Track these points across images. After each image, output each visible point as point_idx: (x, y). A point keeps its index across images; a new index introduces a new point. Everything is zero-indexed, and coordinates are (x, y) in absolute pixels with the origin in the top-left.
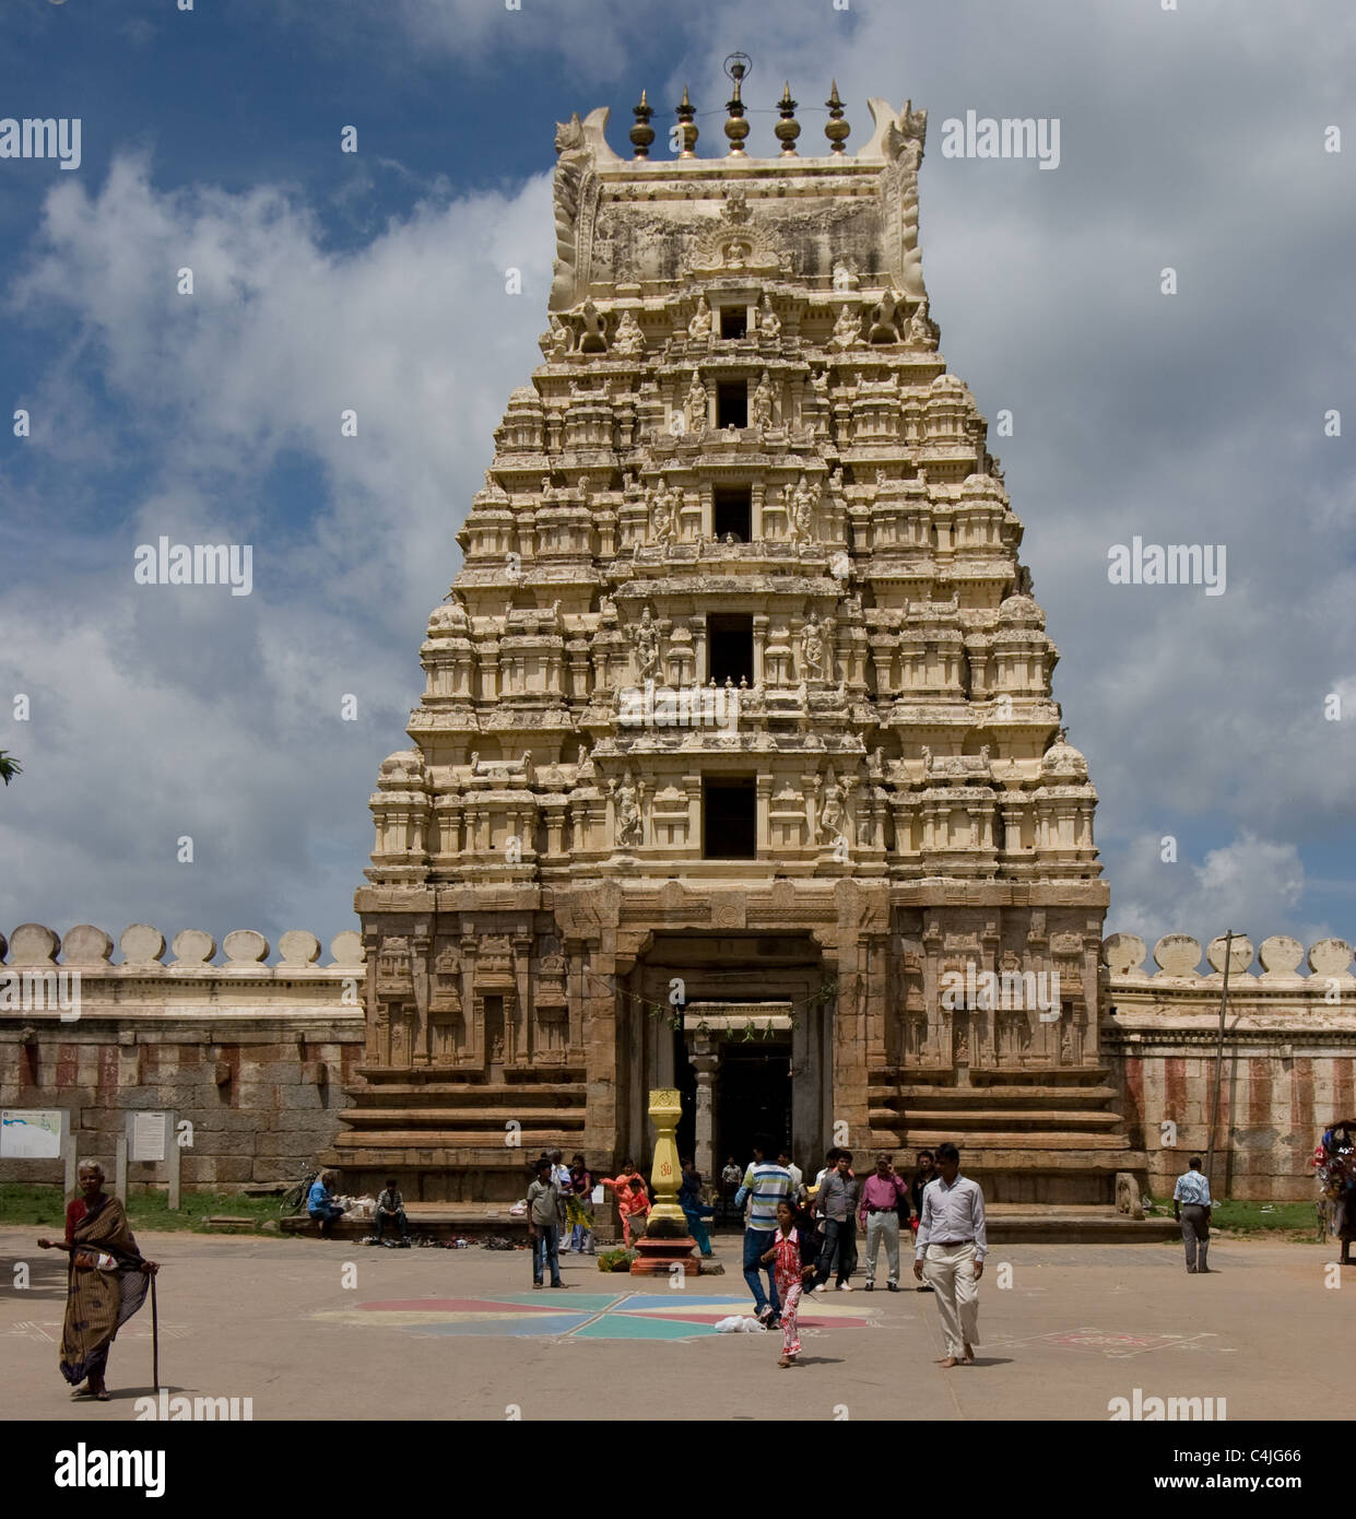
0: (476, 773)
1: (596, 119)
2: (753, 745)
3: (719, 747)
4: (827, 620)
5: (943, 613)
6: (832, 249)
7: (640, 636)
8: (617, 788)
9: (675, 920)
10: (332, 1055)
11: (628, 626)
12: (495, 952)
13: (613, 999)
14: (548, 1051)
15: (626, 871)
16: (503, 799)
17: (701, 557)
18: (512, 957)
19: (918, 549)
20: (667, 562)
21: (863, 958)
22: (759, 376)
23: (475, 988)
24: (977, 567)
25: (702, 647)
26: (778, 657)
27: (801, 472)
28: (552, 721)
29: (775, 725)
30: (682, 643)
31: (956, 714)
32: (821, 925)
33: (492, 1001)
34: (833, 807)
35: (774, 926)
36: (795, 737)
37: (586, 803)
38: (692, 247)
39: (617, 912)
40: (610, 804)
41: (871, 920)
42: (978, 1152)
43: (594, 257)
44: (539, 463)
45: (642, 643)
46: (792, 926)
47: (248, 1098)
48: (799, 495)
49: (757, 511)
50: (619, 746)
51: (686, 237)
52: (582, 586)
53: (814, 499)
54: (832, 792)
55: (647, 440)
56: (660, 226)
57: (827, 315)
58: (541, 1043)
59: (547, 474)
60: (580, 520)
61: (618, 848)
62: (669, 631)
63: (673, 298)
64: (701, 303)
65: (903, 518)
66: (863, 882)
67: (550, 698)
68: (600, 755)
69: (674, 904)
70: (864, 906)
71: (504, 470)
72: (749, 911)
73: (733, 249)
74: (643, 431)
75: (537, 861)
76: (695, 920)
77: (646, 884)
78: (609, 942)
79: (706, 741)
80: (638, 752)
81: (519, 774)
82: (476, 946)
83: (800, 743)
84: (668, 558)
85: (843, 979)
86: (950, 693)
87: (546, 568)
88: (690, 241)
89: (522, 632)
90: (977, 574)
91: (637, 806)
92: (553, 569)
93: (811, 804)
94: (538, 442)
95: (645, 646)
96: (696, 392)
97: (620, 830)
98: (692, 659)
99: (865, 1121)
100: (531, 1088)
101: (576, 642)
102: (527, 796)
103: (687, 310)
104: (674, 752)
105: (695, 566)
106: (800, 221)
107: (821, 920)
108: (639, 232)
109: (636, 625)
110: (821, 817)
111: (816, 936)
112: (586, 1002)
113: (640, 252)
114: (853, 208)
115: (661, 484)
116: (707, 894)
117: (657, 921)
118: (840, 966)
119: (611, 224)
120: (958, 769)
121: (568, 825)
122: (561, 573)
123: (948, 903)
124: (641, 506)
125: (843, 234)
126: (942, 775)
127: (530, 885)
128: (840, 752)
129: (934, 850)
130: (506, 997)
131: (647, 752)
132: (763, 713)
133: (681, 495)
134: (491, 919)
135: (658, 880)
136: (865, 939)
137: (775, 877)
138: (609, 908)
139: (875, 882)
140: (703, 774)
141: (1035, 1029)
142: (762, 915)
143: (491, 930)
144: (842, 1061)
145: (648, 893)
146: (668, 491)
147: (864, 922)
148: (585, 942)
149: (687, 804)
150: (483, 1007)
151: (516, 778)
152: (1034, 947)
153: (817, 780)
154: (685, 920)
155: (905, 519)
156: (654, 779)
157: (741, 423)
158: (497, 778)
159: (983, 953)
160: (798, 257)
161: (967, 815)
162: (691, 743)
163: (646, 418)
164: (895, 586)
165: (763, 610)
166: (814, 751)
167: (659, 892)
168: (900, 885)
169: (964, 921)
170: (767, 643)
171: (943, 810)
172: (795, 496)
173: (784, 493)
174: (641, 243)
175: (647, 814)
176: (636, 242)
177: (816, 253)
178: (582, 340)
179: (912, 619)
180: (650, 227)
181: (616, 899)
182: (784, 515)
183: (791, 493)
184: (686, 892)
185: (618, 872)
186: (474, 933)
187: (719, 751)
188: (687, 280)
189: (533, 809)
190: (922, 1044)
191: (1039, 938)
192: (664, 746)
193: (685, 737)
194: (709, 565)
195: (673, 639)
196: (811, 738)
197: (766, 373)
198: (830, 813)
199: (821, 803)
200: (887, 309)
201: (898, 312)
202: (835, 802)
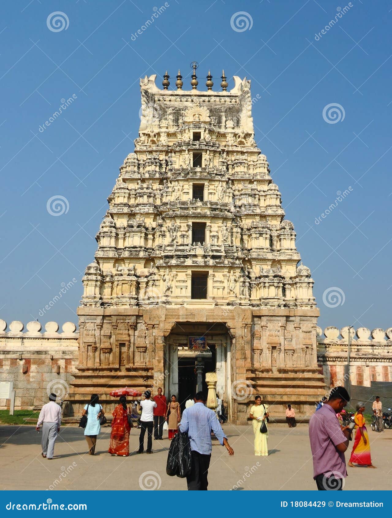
0: (117, 270)
1: (152, 78)
2: (208, 263)
3: (197, 263)
4: (229, 225)
6: (226, 117)
7: (171, 229)
8: (164, 276)
9: (183, 318)
10: (62, 363)
11: (167, 225)
12: (123, 328)
13: (163, 344)
14: (140, 361)
15: (167, 302)
16: (127, 279)
17: (190, 204)
18: (129, 330)
19: (255, 205)
20: (179, 206)
21: (244, 331)
22: (206, 152)
23: (116, 340)
24: (274, 211)
25: (191, 233)
26: (214, 236)
27: (219, 181)
28: (142, 255)
29: (214, 257)
30: (184, 231)
31: (269, 255)
32: (230, 320)
33: (122, 344)
35: (215, 321)
36: (221, 261)
37: (154, 280)
38: (183, 115)
39: (164, 316)
40: (161, 280)
41: (246, 319)
42: (282, 396)
43: (153, 116)
44: (137, 176)
45: (171, 231)
47: (33, 377)
49: (206, 192)
50: (165, 263)
51: (182, 112)
52: (151, 214)
53: (224, 188)
54: (232, 278)
55: (171, 170)
56: (173, 108)
57: (224, 136)
58: (138, 359)
59: (139, 179)
60: (150, 193)
61: (164, 295)
62: (180, 227)
63: (178, 129)
64: (187, 131)
66: (243, 307)
67: (141, 247)
68: (159, 265)
69: (183, 313)
70: (244, 315)
72: (207, 316)
73: (196, 116)
74: (170, 167)
75: (137, 299)
76: (189, 318)
77: (173, 306)
78: (162, 325)
79: (193, 261)
80: (172, 265)
81: (131, 271)
82: (117, 326)
83: (223, 263)
85: (237, 338)
86: (267, 249)
87: (140, 207)
89: (132, 227)
90: (273, 213)
91: (171, 281)
92: (142, 208)
93: (226, 281)
94: (136, 169)
95: (173, 232)
96: (187, 156)
97: (165, 290)
98: (188, 236)
100: (134, 373)
101: (149, 231)
102: (134, 278)
103: (182, 132)
104: (183, 265)
105: (188, 208)
106: (216, 109)
107: (230, 319)
108: (167, 110)
109: (169, 225)
110: (229, 286)
111: (228, 324)
112: (154, 345)
113: (167, 116)
114: (231, 106)
115: (177, 183)
116: (193, 310)
117: (177, 318)
118: (236, 334)
119: (159, 107)
120: (271, 272)
122: (144, 209)
123: (269, 314)
124: (170, 190)
125: (229, 113)
126: (266, 274)
127: (135, 307)
128: (235, 266)
129: (264, 298)
130: (127, 343)
131: (175, 265)
132: (211, 254)
133: (183, 186)
134: (121, 317)
135: (177, 305)
136: (244, 325)
137: (215, 305)
138: (162, 313)
139: (247, 307)
140: (192, 271)
141: (297, 355)
142: (211, 317)
143: (122, 321)
144: (237, 365)
145: (174, 309)
146: (179, 185)
147: (244, 320)
148: (154, 325)
149: (187, 281)
150: (119, 346)
151: (131, 272)
152: (296, 329)
153: (228, 274)
154: (186, 318)
155: (251, 196)
156: (176, 273)
157: (201, 166)
158: (125, 272)
159: (280, 330)
160: (216, 119)
161: (274, 286)
162: (189, 262)
163: (171, 164)
164: (248, 216)
165: (210, 221)
166: (227, 265)
167: (178, 309)
168: (254, 308)
169: (274, 320)
170: (211, 231)
171: (267, 285)
172: (218, 188)
173: (215, 186)
174: (168, 113)
175: (174, 284)
176: (166, 113)
177: (221, 118)
178: (149, 141)
179: (254, 226)
180: (171, 108)
181: (164, 312)
182: (215, 193)
183: (217, 187)
184: (187, 309)
185: (164, 302)
186: (116, 322)
187: (198, 265)
188: (182, 124)
189: (136, 283)
190: (261, 360)
191: (298, 326)
192: (180, 263)
193: (186, 260)
194: (193, 208)
195: (181, 230)
196: (226, 262)
197: (208, 151)
198: (232, 284)
199: (229, 281)
200: (243, 135)
201: (246, 136)
202: (234, 282)
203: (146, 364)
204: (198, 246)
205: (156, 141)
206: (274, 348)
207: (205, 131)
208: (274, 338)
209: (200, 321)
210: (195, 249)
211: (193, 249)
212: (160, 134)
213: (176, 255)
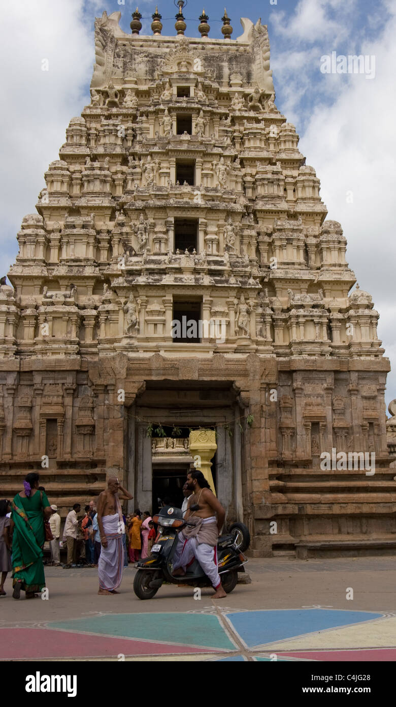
0: (46, 297)
1: (115, 16)
2: (201, 281)
3: (183, 282)
4: (237, 224)
5: (294, 225)
6: (230, 69)
7: (139, 228)
8: (125, 303)
9: (158, 375)
11: (132, 223)
12: (53, 394)
13: (122, 419)
14: (83, 451)
15: (131, 348)
16: (61, 310)
17: (171, 190)
18: (63, 397)
19: (279, 197)
20: (153, 193)
21: (263, 396)
22: (199, 113)
23: (41, 414)
24: (309, 206)
25: (171, 234)
26: (212, 241)
27: (220, 155)
28: (89, 271)
29: (212, 273)
30: (160, 232)
31: (304, 274)
32: (239, 378)
33: (51, 421)
34: (244, 316)
35: (214, 379)
36: (223, 278)
37: (108, 312)
38: (162, 64)
39: (125, 370)
40: (121, 312)
41: (267, 376)
42: (330, 505)
43: (114, 65)
44: (84, 151)
45: (139, 232)
46: (223, 379)
48: (220, 166)
49: (198, 173)
50: (126, 281)
51: (159, 60)
52: (106, 208)
53: (228, 168)
54: (243, 307)
55: (140, 142)
56: (146, 54)
57: (227, 99)
58: (79, 447)
59: (88, 155)
60: (105, 176)
61: (125, 336)
62: (154, 225)
63: (153, 84)
64: (167, 85)
65: (271, 182)
66: (262, 356)
67: (87, 260)
68: (116, 285)
69: (158, 366)
70: (263, 368)
71: (66, 153)
72: (200, 370)
73: (183, 63)
74: (139, 138)
75: (79, 344)
76: (169, 375)
77: (141, 355)
78: (120, 386)
79: (176, 278)
80: (137, 283)
81: (70, 297)
82: (42, 390)
83: (227, 281)
84: (153, 191)
85: (253, 408)
86: (300, 264)
87: (87, 198)
88: (161, 61)
89: (74, 227)
90: (309, 210)
91: (137, 313)
92: (91, 199)
93: (232, 313)
94: (84, 142)
95: (141, 233)
96: (167, 119)
97: (126, 327)
98: (167, 240)
99: (267, 488)
100: (72, 471)
101: (102, 234)
102: (75, 309)
103: (160, 88)
104: (158, 284)
105: (167, 195)
106: (214, 57)
107: (240, 375)
108: (136, 56)
109: (136, 223)
110: (238, 321)
111: (237, 384)
112: (106, 421)
113: (137, 65)
114: (238, 54)
115: (149, 158)
116: (177, 360)
117: (148, 375)
118: (251, 400)
119: (122, 52)
120: (308, 299)
121: (97, 326)
122: (95, 201)
123: (307, 368)
124: (138, 170)
125: (234, 63)
126: (299, 303)
127: (75, 356)
128: (248, 287)
129: (297, 341)
130: (59, 419)
131: (143, 284)
132: (206, 266)
133: (159, 164)
134: (52, 375)
135: (148, 353)
136: (265, 386)
137: (214, 352)
138: (121, 368)
139: (268, 356)
140: (174, 296)
141: (354, 437)
142: (207, 372)
143: (51, 382)
144: (253, 454)
145: (143, 359)
146: (153, 161)
147: (264, 377)
148: (106, 386)
149: (164, 312)
150: (45, 425)
151: (68, 300)
152: (352, 393)
153: (236, 301)
154: (164, 375)
155: (272, 182)
156: (146, 299)
157: (190, 132)
158: (58, 299)
159: (325, 396)
160: (213, 71)
161: (314, 322)
162: (168, 280)
163: (140, 132)
164: (268, 214)
165: (204, 216)
166: (235, 286)
167: (149, 359)
168: (281, 359)
169: (315, 379)
170: (206, 233)
171: (301, 320)
172: (218, 167)
173: (212, 165)
174: (137, 61)
175: (142, 318)
176: (135, 60)
177: (222, 70)
178: (107, 102)
179: (279, 227)
180: (142, 54)
181: (125, 363)
182: (212, 175)
183: (216, 165)
184: (164, 359)
185: (126, 348)
186: (42, 383)
187: (183, 284)
188: (160, 77)
189: (77, 317)
190: (294, 446)
191: (354, 388)
192: (152, 281)
193: (164, 276)
194: (176, 194)
195: (156, 230)
196: (232, 280)
197: (202, 112)
198: (243, 319)
199: (238, 314)
200: (256, 97)
201: (262, 98)
202: (245, 313)
203: (93, 454)
204: (183, 256)
205: (118, 103)
206: (315, 425)
207: (196, 86)
208: (315, 408)
209: (187, 378)
210: (180, 259)
211: (175, 260)
212: (124, 92)
213: (147, 269)
